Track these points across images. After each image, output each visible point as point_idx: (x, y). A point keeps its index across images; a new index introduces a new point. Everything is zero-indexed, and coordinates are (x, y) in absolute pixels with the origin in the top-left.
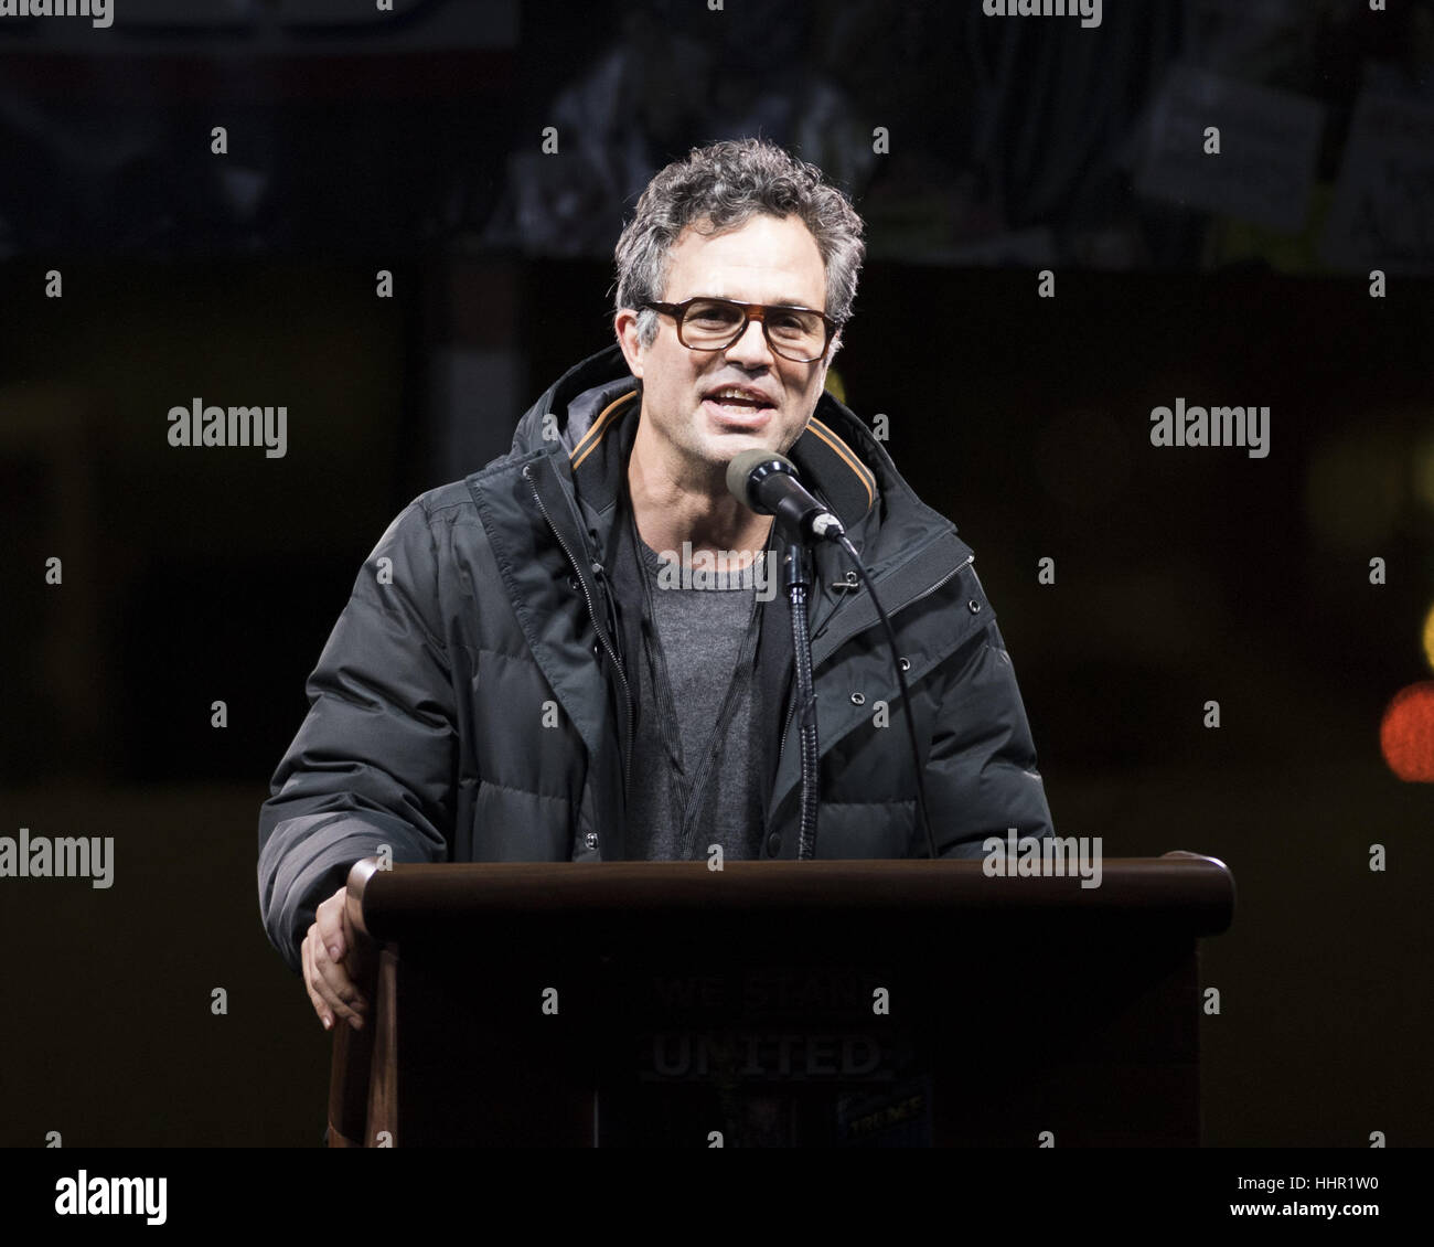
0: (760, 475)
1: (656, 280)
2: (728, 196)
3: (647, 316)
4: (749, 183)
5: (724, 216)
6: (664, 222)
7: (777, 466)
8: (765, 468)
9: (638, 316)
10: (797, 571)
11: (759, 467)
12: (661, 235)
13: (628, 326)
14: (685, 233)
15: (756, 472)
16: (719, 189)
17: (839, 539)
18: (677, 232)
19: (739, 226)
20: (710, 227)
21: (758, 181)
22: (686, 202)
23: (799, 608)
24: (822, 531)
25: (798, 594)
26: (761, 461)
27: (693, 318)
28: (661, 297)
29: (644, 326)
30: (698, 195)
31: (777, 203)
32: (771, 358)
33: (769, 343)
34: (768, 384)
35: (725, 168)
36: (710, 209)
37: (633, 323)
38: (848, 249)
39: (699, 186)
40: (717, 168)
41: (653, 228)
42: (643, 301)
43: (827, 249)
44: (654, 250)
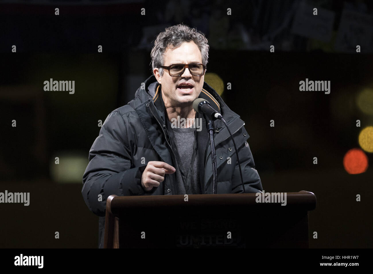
0: (201, 104)
1: (162, 61)
2: (176, 39)
3: (161, 69)
4: (181, 35)
5: (176, 44)
6: (162, 47)
7: (205, 102)
8: (202, 103)
9: (159, 69)
10: (211, 126)
11: (200, 103)
12: (161, 50)
13: (157, 72)
14: (167, 49)
15: (200, 104)
16: (174, 38)
17: (221, 118)
18: (165, 49)
19: (179, 46)
20: (173, 47)
21: (183, 34)
22: (166, 41)
23: (212, 135)
24: (217, 117)
25: (211, 132)
26: (201, 101)
27: (172, 68)
28: (163, 65)
29: (160, 72)
30: (169, 39)
31: (188, 39)
32: (191, 76)
33: (191, 73)
34: (191, 82)
35: (175, 32)
36: (172, 43)
37: (158, 71)
38: (206, 47)
39: (169, 37)
40: (173, 33)
41: (159, 48)
42: (159, 66)
43: (200, 48)
44: (160, 53)
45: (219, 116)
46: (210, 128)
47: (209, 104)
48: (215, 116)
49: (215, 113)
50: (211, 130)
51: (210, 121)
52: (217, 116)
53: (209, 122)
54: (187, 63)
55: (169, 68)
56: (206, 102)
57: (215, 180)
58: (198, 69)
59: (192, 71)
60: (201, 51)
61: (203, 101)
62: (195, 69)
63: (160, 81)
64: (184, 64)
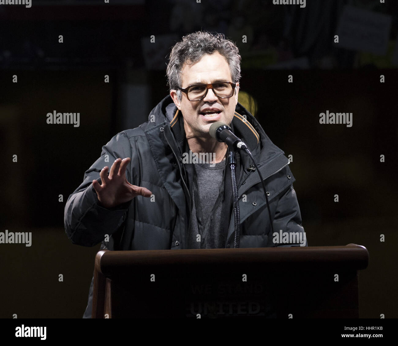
1: (179, 81)
2: (194, 51)
5: (194, 58)
6: (178, 62)
7: (225, 127)
10: (232, 159)
12: (177, 67)
13: (175, 96)
14: (184, 65)
15: (219, 129)
16: (190, 50)
17: (245, 149)
18: (182, 65)
19: (199, 61)
20: (190, 62)
22: (182, 54)
23: (233, 171)
25: (233, 166)
26: (220, 126)
27: (191, 90)
30: (186, 52)
31: (210, 50)
33: (216, 94)
35: (192, 42)
39: (185, 49)
41: (174, 65)
43: (228, 60)
44: (176, 71)
45: (243, 146)
46: (231, 161)
47: (230, 129)
48: (238, 147)
49: (238, 142)
50: (233, 164)
51: (231, 152)
52: (241, 146)
53: (230, 154)
54: (209, 83)
55: (186, 91)
56: (227, 127)
58: (225, 88)
59: (217, 92)
60: (229, 64)
61: (223, 126)
62: (222, 89)
63: (179, 106)
64: (206, 83)
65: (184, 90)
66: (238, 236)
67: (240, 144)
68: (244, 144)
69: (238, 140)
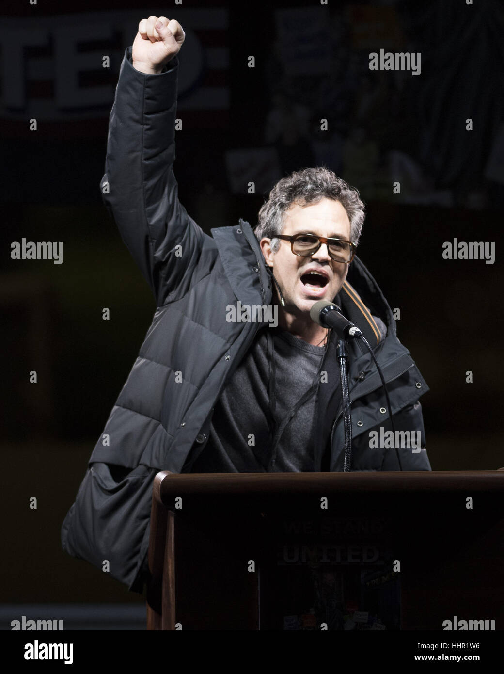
0: (325, 311)
1: (280, 225)
2: (313, 190)
3: (275, 240)
4: (322, 185)
5: (310, 198)
6: (284, 200)
7: (332, 308)
8: (327, 309)
9: (271, 240)
10: (342, 351)
11: (324, 308)
12: (282, 206)
13: (266, 245)
14: (292, 205)
15: (323, 310)
16: (309, 187)
17: (361, 337)
18: (289, 205)
19: (317, 202)
20: (304, 202)
21: (325, 184)
22: (293, 193)
23: (343, 367)
24: (353, 334)
25: (343, 361)
26: (326, 305)
27: (298, 240)
28: (282, 232)
29: (273, 246)
30: (299, 190)
31: (332, 194)
32: (329, 258)
33: (329, 253)
34: (327, 269)
35: (310, 179)
36: (305, 195)
37: (268, 243)
38: (359, 215)
39: (299, 186)
40: (307, 178)
41: (279, 203)
42: (272, 234)
43: (350, 214)
44: (279, 212)
45: (357, 332)
46: (341, 354)
47: (339, 311)
48: (350, 333)
49: (350, 327)
50: (343, 357)
51: (341, 341)
52: (354, 332)
53: (339, 344)
54: (325, 236)
55: (292, 239)
56: (335, 307)
57: (348, 446)
58: (342, 249)
59: (330, 250)
60: (350, 220)
61: (329, 306)
62: (338, 249)
63: (270, 261)
64: (320, 236)
65: (289, 238)
66: (349, 456)
67: (353, 330)
68: (358, 330)
69: (351, 325)
